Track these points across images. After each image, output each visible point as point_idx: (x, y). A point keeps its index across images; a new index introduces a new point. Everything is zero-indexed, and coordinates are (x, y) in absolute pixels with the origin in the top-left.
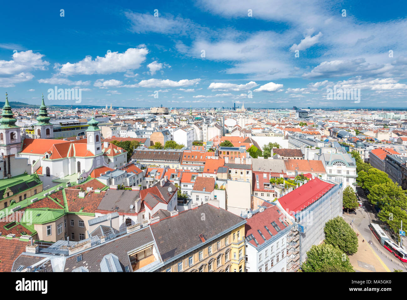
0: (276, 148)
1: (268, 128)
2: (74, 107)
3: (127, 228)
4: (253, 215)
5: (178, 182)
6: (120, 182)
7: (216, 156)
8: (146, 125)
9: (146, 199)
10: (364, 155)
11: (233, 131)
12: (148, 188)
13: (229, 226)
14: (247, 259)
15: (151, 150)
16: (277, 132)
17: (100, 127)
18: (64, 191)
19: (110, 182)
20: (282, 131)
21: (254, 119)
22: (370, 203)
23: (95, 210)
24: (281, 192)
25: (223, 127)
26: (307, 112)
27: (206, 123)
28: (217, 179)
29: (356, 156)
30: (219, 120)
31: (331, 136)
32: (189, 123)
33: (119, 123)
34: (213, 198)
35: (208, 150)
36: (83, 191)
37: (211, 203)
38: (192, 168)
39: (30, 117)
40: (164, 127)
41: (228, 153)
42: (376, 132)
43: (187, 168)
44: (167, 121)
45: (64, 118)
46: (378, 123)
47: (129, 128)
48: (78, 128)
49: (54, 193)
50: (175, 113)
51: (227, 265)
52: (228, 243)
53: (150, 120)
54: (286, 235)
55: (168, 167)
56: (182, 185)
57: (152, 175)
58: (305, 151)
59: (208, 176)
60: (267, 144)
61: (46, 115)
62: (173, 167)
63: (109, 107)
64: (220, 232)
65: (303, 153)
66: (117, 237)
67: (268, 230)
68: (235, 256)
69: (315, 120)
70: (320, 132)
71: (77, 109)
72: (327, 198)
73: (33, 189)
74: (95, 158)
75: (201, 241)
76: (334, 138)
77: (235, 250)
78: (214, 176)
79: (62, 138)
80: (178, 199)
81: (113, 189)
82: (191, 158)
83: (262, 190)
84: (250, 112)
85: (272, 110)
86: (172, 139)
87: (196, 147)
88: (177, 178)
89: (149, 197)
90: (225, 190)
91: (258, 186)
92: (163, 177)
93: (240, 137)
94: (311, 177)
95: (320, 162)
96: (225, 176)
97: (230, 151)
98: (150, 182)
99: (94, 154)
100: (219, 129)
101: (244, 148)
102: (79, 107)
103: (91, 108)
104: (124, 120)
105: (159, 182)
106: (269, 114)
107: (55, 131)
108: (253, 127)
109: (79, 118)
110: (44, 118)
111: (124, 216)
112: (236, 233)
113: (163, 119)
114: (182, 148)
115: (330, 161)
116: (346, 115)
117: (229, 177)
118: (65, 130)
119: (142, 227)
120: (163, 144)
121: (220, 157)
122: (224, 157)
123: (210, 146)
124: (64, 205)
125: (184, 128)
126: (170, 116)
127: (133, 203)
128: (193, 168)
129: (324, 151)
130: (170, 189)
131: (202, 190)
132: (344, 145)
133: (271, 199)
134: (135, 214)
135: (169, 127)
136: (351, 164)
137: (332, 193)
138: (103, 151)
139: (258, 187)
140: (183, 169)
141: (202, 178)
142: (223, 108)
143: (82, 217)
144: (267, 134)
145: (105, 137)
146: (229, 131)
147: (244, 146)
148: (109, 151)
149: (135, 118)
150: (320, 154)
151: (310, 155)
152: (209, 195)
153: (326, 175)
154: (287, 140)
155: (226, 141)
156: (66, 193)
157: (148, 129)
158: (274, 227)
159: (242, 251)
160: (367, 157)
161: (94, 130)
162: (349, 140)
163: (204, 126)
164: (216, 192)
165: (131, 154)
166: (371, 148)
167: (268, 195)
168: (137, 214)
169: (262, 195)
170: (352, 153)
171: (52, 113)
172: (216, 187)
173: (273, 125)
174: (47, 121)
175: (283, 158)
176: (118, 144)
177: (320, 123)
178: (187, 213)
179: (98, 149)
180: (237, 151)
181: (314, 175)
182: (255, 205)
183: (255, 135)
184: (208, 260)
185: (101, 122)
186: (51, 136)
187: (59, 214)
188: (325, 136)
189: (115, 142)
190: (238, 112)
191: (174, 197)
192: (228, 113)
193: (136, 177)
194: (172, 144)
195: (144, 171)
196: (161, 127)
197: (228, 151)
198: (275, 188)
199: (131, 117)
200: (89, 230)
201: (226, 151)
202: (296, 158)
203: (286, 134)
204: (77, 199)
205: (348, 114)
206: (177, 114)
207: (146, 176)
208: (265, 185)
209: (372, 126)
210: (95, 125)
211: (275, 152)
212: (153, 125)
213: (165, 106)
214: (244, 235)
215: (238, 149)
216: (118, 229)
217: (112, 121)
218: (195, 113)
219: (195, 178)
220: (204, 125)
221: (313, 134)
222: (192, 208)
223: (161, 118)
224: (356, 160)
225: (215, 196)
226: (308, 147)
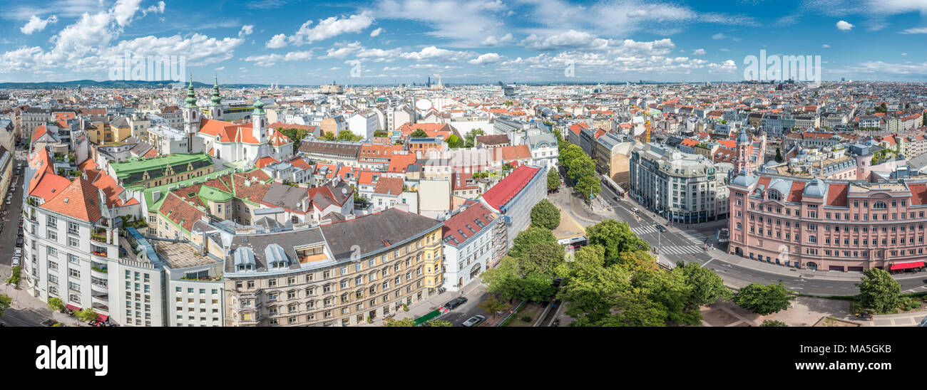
0: (480, 135)
1: (470, 111)
2: (240, 86)
3: (294, 225)
4: (452, 216)
5: (354, 183)
6: (286, 176)
7: (405, 150)
8: (315, 109)
9: (314, 198)
10: (564, 133)
11: (427, 116)
12: (317, 186)
13: (422, 230)
14: (444, 258)
15: (320, 141)
16: (481, 115)
17: (265, 110)
18: (232, 176)
19: (275, 175)
20: (487, 113)
21: (453, 99)
22: (570, 179)
23: (260, 201)
24: (486, 187)
25: (415, 112)
26: (512, 89)
27: (392, 106)
28: (406, 180)
29: (557, 135)
30: (409, 101)
31: (536, 116)
32: (369, 107)
33: (285, 105)
34: (401, 202)
35: (394, 142)
36: (249, 179)
37: (397, 207)
38: (373, 167)
39: (206, 97)
40: (337, 112)
41: (421, 146)
42: (573, 108)
43: (367, 167)
44: (341, 103)
45: (232, 99)
46: (574, 98)
47: (295, 112)
48: (244, 111)
49: (224, 176)
50: (352, 92)
51: (418, 266)
52: (420, 246)
53: (319, 102)
54: (491, 229)
55: (342, 164)
56: (360, 187)
57: (322, 173)
58: (511, 136)
59: (395, 176)
60: (469, 131)
61: (218, 95)
62: (348, 164)
63: (274, 86)
64: (409, 236)
65: (509, 138)
66: (283, 231)
67: (470, 229)
68: (429, 257)
69: (520, 98)
70: (526, 111)
71: (244, 89)
72: (533, 183)
73: (207, 168)
74: (260, 146)
75: (385, 246)
76: (539, 117)
77: (429, 252)
78: (402, 176)
79: (230, 121)
80: (355, 202)
81: (279, 183)
82: (372, 153)
83: (464, 188)
84: (448, 89)
85: (476, 87)
86: (347, 128)
87: (378, 138)
88: (354, 179)
89: (318, 197)
90: (417, 191)
91: (458, 183)
92: (336, 176)
93: (437, 123)
94: (517, 165)
95: (526, 146)
96: (416, 175)
97: (423, 143)
98: (320, 180)
99: (260, 141)
100: (409, 113)
101: (441, 138)
102: (246, 86)
103: (256, 86)
104: (291, 102)
105: (331, 182)
106: (472, 92)
107: (225, 112)
108: (453, 109)
109: (245, 99)
110: (216, 98)
111: (289, 213)
112: (431, 236)
113: (336, 101)
114: (359, 140)
115: (536, 144)
116: (549, 91)
117: (423, 177)
118: (233, 111)
119: (310, 226)
120: (336, 135)
121: (410, 152)
122: (416, 152)
123: (397, 137)
124: (232, 189)
125: (362, 113)
126: (345, 96)
127: (300, 201)
128: (375, 166)
129: (530, 133)
130: (344, 191)
131: (386, 193)
132: (548, 124)
133: (474, 195)
134: (302, 213)
135: (344, 112)
136: (554, 144)
137: (538, 178)
138: (268, 138)
139: (459, 185)
140: (361, 167)
141: (386, 179)
142: (414, 84)
143: (249, 205)
144: (469, 118)
145: (271, 122)
146: (422, 116)
147: (441, 136)
148: (274, 140)
149: (303, 99)
150: (526, 138)
151: (516, 139)
152: (395, 199)
153: (531, 160)
154: (492, 125)
155: (418, 130)
156: (234, 179)
157: (318, 114)
158: (477, 224)
159: (439, 252)
160: (567, 134)
161: (259, 113)
162: (553, 119)
163: (390, 111)
164: (404, 195)
165: (298, 145)
166: (570, 124)
167: (471, 192)
168: (305, 213)
169: (464, 193)
170: (555, 132)
171: (223, 93)
172: (405, 189)
173: (477, 106)
174: (218, 101)
175: (488, 147)
176: (284, 131)
177: (526, 102)
178: (365, 218)
179: (263, 136)
180: (433, 143)
181: (520, 162)
182: (455, 205)
183: (454, 120)
184: (394, 262)
185: (267, 104)
186: (221, 117)
187: (228, 197)
188: (531, 116)
189: (281, 129)
190: (434, 90)
191: (350, 199)
192: (420, 91)
193: (303, 172)
194: (347, 135)
195: (312, 166)
196: (333, 111)
197: (421, 143)
198: (479, 183)
199: (298, 99)
200: (254, 219)
201: (418, 143)
202: (502, 145)
203: (491, 117)
204: (243, 187)
205: (551, 89)
206: (354, 93)
207: (315, 173)
208: (467, 181)
209: (570, 101)
210: (260, 107)
211: (478, 141)
212: (323, 108)
213: (338, 83)
214: (441, 237)
215: (433, 140)
216: (284, 224)
217: (278, 103)
218: (377, 91)
219: (377, 179)
220: (389, 108)
221: (520, 115)
222: (373, 212)
223: (334, 99)
224: (558, 139)
225: (404, 200)
226: (514, 131)
